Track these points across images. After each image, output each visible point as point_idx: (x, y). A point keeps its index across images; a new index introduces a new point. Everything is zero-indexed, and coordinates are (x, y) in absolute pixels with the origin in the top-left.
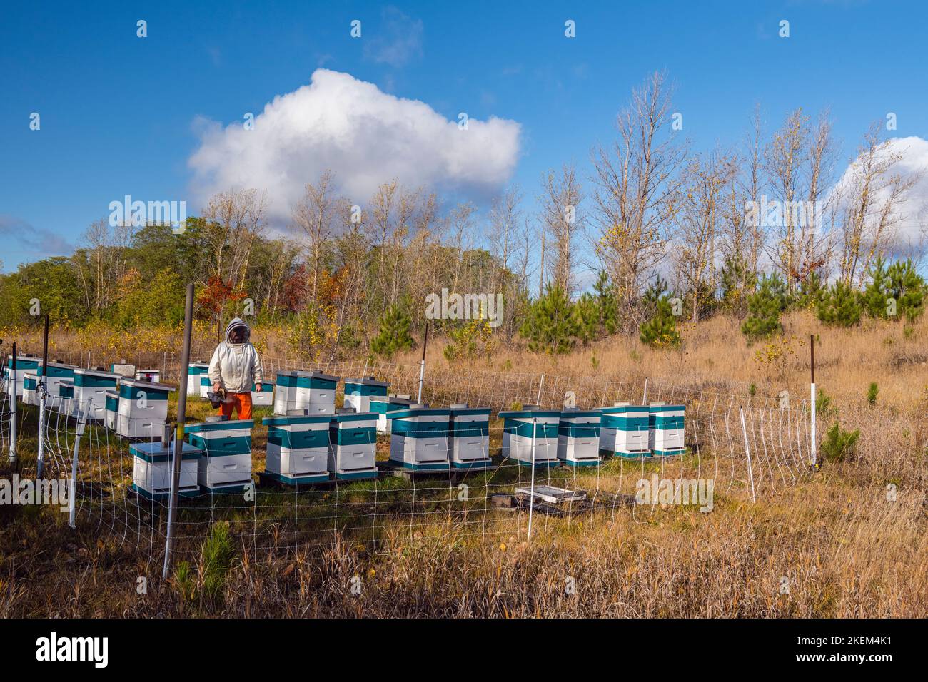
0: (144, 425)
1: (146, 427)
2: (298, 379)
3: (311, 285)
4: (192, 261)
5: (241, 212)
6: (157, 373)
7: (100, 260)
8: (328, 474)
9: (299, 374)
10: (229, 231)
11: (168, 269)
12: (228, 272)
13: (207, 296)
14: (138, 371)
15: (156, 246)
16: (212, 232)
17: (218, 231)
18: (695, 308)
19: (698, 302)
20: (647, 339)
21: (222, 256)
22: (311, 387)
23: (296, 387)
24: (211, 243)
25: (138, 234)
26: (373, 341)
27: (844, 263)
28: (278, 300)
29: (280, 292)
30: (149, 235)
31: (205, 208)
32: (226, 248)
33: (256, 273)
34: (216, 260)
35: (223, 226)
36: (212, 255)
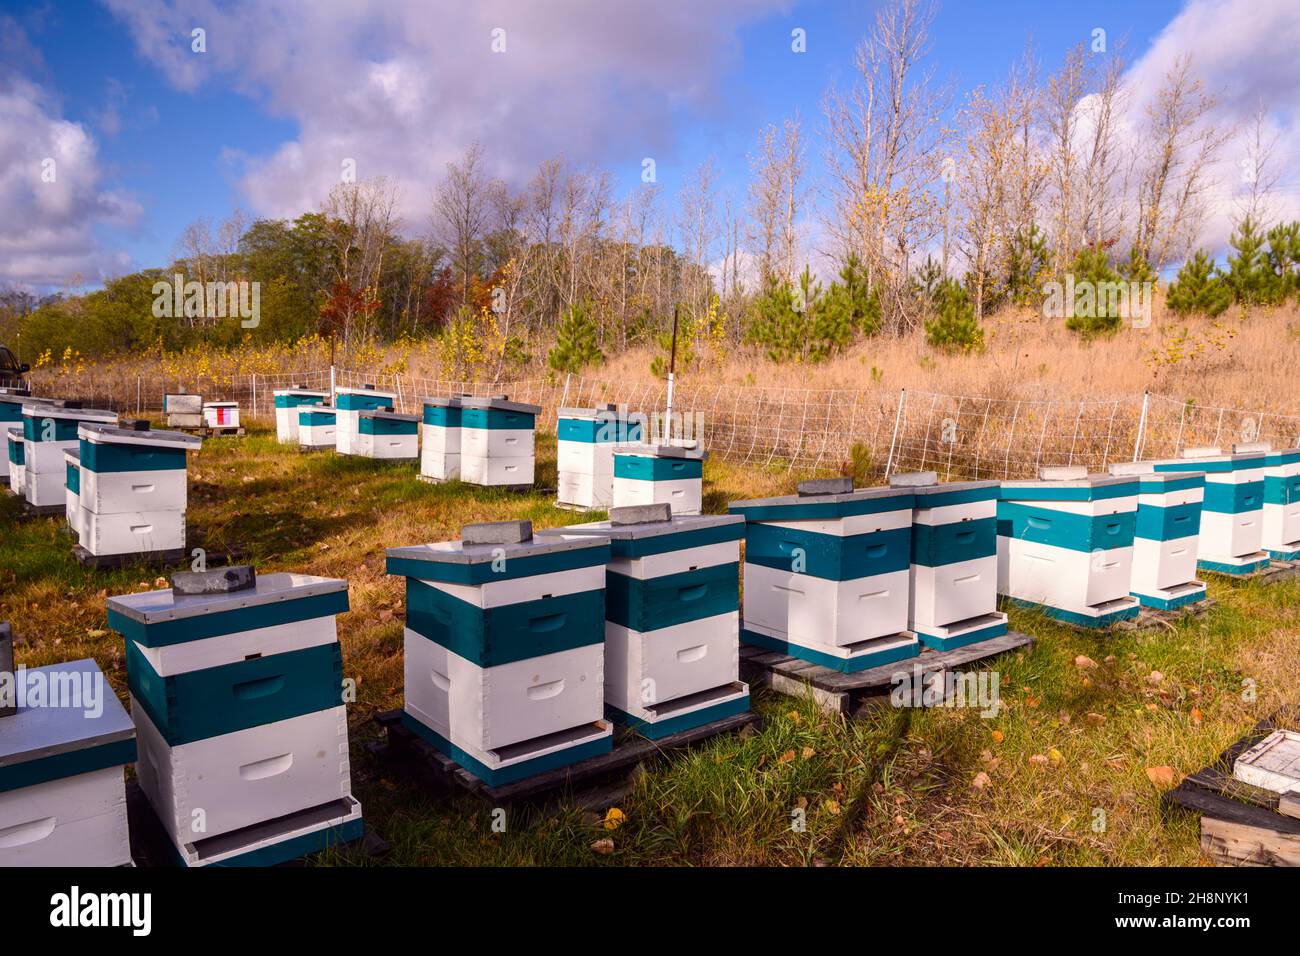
0: (133, 528)
1: (138, 531)
2: (463, 413)
3: (460, 292)
4: (313, 267)
5: (369, 205)
6: (234, 407)
7: (202, 271)
8: (609, 730)
9: (465, 402)
10: (356, 231)
11: (282, 278)
12: (357, 279)
13: (332, 308)
14: (206, 405)
15: (269, 251)
16: (335, 230)
17: (341, 229)
18: (979, 299)
19: (983, 290)
20: (937, 340)
21: (349, 261)
22: (490, 426)
23: (460, 426)
24: (334, 245)
25: (245, 236)
26: (551, 353)
27: (1139, 243)
28: (420, 311)
29: (421, 301)
30: (259, 239)
31: (325, 202)
32: (353, 251)
33: (391, 279)
34: (342, 266)
35: (347, 221)
36: (338, 261)
